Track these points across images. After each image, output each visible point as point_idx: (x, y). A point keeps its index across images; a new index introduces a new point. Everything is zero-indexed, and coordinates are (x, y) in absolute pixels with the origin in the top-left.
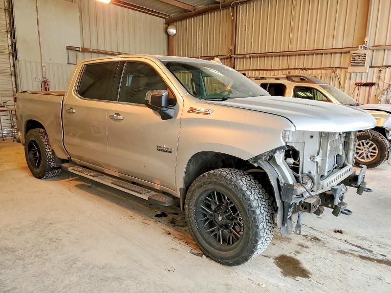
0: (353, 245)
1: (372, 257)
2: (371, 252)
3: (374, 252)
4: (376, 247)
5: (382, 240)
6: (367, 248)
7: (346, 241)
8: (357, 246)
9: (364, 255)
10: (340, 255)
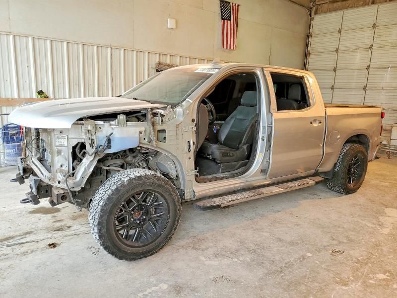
0: (27, 242)
1: (4, 242)
2: (8, 246)
3: (5, 247)
4: (8, 253)
5: (8, 263)
6: (14, 247)
7: (37, 242)
8: (24, 243)
9: (11, 241)
10: (28, 230)
